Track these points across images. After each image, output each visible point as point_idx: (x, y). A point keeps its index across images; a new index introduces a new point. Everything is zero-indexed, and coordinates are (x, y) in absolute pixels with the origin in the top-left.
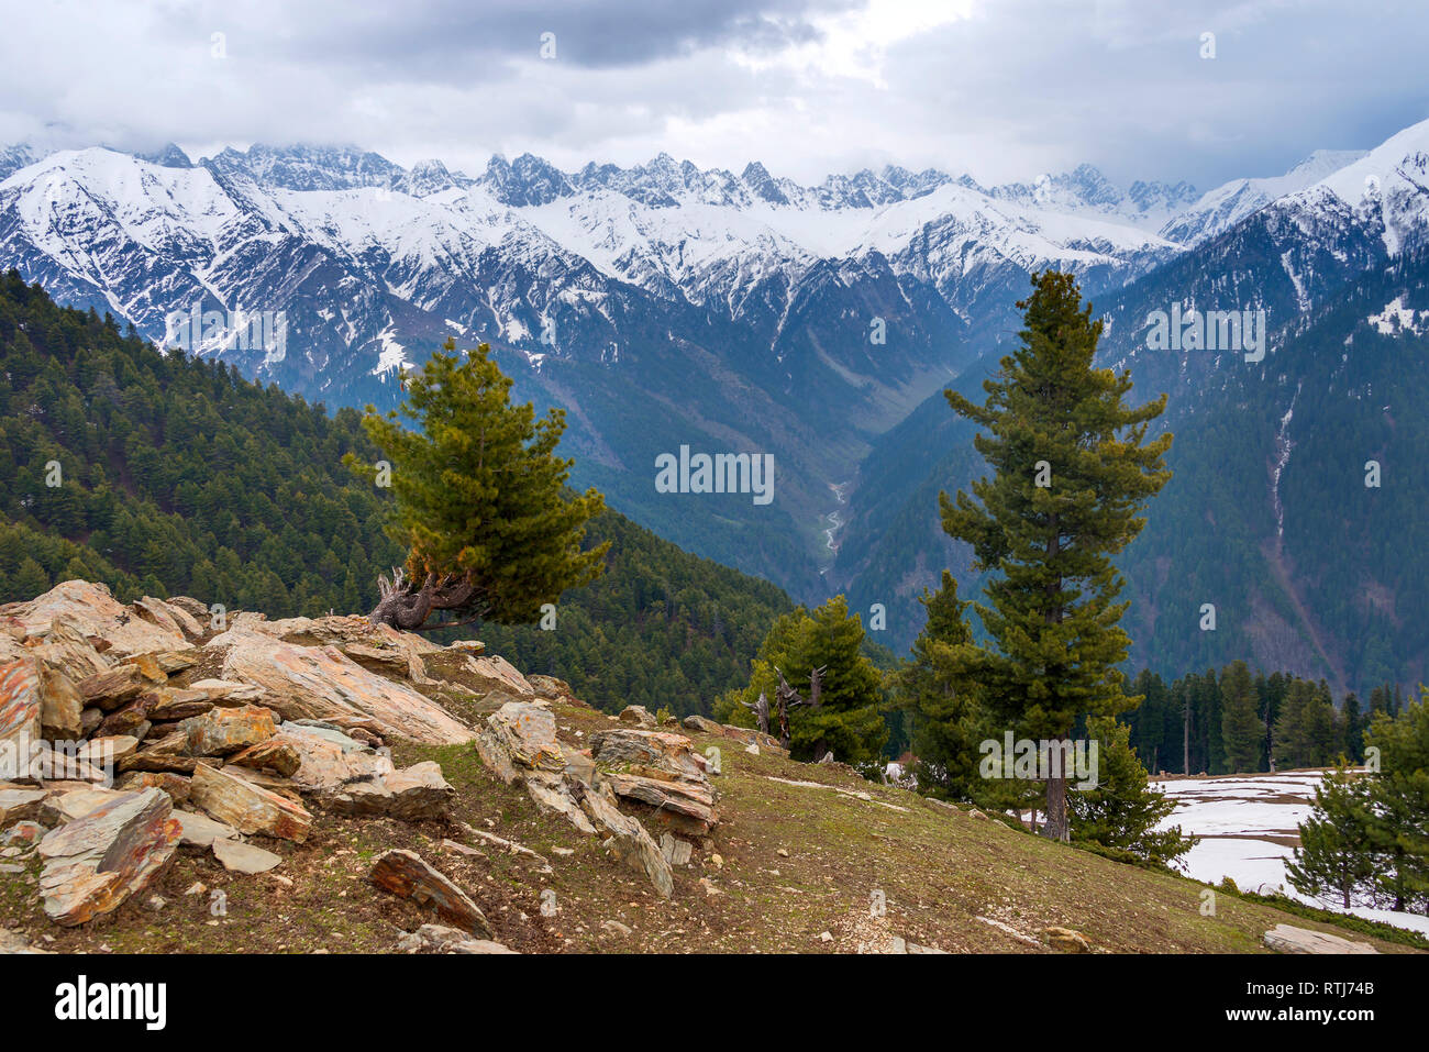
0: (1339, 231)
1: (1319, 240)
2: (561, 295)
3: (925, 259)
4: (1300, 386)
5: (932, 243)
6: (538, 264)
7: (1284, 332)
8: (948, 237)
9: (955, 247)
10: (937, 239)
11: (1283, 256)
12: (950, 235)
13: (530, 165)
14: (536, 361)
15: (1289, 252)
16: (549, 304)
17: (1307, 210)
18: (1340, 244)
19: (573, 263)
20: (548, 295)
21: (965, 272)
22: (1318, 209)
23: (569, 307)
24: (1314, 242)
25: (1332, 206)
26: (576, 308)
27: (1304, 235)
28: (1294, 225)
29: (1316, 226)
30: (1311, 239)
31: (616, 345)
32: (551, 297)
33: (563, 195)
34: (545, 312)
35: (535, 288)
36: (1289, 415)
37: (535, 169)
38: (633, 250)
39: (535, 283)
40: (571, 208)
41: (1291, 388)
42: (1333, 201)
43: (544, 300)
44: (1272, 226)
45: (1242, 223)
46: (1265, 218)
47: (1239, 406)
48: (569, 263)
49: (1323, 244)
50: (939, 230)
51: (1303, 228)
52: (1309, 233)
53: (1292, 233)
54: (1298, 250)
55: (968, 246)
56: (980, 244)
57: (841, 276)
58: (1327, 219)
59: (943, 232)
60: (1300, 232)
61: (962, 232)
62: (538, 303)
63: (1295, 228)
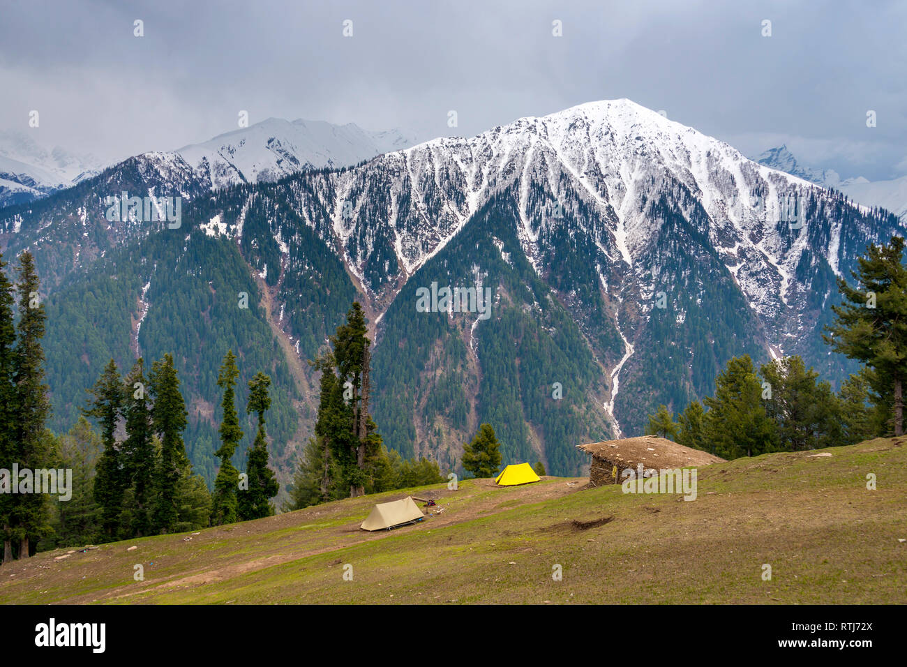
0: (185, 180)
1: (173, 183)
4: (155, 266)
7: (148, 233)
11: (150, 190)
15: (154, 188)
17: (165, 163)
18: (185, 188)
22: (172, 164)
24: (169, 184)
25: (181, 165)
27: (163, 179)
28: (156, 170)
29: (171, 174)
30: (167, 181)
36: (148, 286)
41: (149, 267)
42: (181, 162)
44: (141, 169)
45: (122, 163)
46: (137, 163)
47: (112, 277)
49: (175, 186)
51: (162, 173)
52: (166, 178)
53: (155, 175)
54: (159, 187)
58: (177, 171)
60: (160, 176)
63: (157, 173)
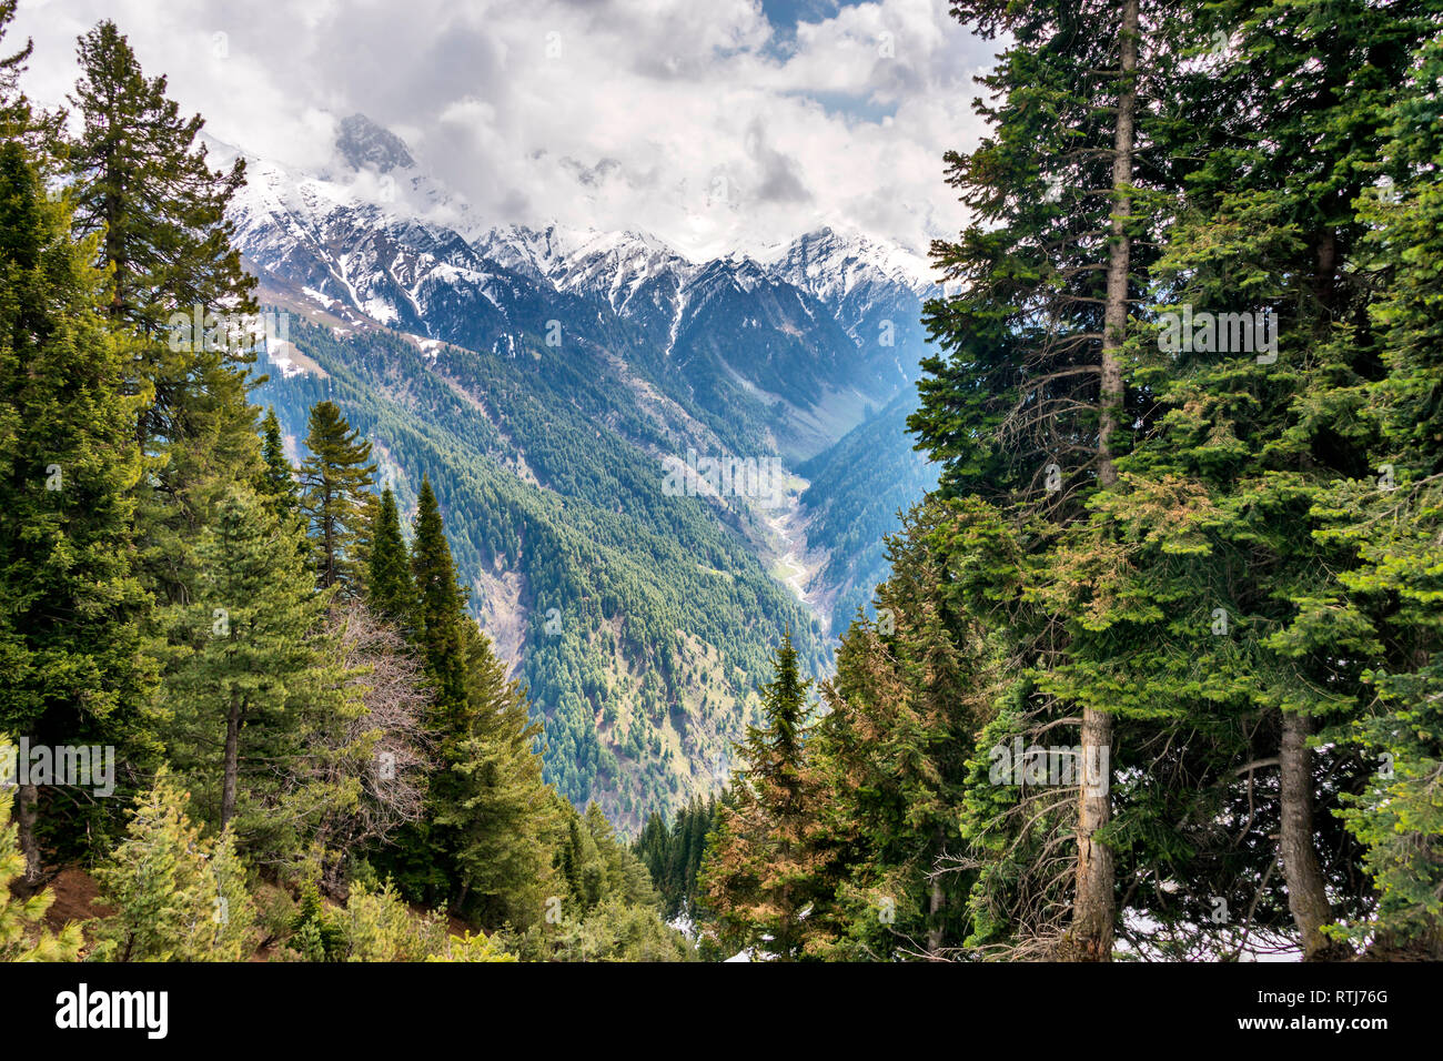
2: (436, 272)
3: (805, 273)
5: (810, 256)
6: (397, 234)
8: (826, 251)
9: (835, 261)
10: (816, 252)
12: (828, 249)
13: (362, 127)
14: (428, 350)
16: (420, 282)
19: (441, 236)
20: (418, 272)
21: (848, 289)
23: (448, 287)
26: (456, 289)
31: (511, 338)
32: (422, 274)
33: (402, 165)
34: (415, 291)
35: (401, 261)
37: (368, 132)
38: (493, 233)
39: (401, 255)
40: (414, 181)
43: (412, 277)
48: (436, 237)
50: (818, 242)
55: (848, 261)
56: (861, 260)
57: (738, 280)
59: (822, 245)
61: (842, 247)
62: (405, 280)
